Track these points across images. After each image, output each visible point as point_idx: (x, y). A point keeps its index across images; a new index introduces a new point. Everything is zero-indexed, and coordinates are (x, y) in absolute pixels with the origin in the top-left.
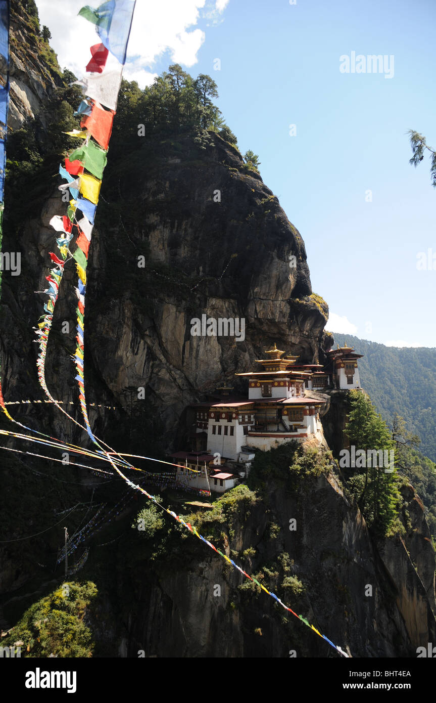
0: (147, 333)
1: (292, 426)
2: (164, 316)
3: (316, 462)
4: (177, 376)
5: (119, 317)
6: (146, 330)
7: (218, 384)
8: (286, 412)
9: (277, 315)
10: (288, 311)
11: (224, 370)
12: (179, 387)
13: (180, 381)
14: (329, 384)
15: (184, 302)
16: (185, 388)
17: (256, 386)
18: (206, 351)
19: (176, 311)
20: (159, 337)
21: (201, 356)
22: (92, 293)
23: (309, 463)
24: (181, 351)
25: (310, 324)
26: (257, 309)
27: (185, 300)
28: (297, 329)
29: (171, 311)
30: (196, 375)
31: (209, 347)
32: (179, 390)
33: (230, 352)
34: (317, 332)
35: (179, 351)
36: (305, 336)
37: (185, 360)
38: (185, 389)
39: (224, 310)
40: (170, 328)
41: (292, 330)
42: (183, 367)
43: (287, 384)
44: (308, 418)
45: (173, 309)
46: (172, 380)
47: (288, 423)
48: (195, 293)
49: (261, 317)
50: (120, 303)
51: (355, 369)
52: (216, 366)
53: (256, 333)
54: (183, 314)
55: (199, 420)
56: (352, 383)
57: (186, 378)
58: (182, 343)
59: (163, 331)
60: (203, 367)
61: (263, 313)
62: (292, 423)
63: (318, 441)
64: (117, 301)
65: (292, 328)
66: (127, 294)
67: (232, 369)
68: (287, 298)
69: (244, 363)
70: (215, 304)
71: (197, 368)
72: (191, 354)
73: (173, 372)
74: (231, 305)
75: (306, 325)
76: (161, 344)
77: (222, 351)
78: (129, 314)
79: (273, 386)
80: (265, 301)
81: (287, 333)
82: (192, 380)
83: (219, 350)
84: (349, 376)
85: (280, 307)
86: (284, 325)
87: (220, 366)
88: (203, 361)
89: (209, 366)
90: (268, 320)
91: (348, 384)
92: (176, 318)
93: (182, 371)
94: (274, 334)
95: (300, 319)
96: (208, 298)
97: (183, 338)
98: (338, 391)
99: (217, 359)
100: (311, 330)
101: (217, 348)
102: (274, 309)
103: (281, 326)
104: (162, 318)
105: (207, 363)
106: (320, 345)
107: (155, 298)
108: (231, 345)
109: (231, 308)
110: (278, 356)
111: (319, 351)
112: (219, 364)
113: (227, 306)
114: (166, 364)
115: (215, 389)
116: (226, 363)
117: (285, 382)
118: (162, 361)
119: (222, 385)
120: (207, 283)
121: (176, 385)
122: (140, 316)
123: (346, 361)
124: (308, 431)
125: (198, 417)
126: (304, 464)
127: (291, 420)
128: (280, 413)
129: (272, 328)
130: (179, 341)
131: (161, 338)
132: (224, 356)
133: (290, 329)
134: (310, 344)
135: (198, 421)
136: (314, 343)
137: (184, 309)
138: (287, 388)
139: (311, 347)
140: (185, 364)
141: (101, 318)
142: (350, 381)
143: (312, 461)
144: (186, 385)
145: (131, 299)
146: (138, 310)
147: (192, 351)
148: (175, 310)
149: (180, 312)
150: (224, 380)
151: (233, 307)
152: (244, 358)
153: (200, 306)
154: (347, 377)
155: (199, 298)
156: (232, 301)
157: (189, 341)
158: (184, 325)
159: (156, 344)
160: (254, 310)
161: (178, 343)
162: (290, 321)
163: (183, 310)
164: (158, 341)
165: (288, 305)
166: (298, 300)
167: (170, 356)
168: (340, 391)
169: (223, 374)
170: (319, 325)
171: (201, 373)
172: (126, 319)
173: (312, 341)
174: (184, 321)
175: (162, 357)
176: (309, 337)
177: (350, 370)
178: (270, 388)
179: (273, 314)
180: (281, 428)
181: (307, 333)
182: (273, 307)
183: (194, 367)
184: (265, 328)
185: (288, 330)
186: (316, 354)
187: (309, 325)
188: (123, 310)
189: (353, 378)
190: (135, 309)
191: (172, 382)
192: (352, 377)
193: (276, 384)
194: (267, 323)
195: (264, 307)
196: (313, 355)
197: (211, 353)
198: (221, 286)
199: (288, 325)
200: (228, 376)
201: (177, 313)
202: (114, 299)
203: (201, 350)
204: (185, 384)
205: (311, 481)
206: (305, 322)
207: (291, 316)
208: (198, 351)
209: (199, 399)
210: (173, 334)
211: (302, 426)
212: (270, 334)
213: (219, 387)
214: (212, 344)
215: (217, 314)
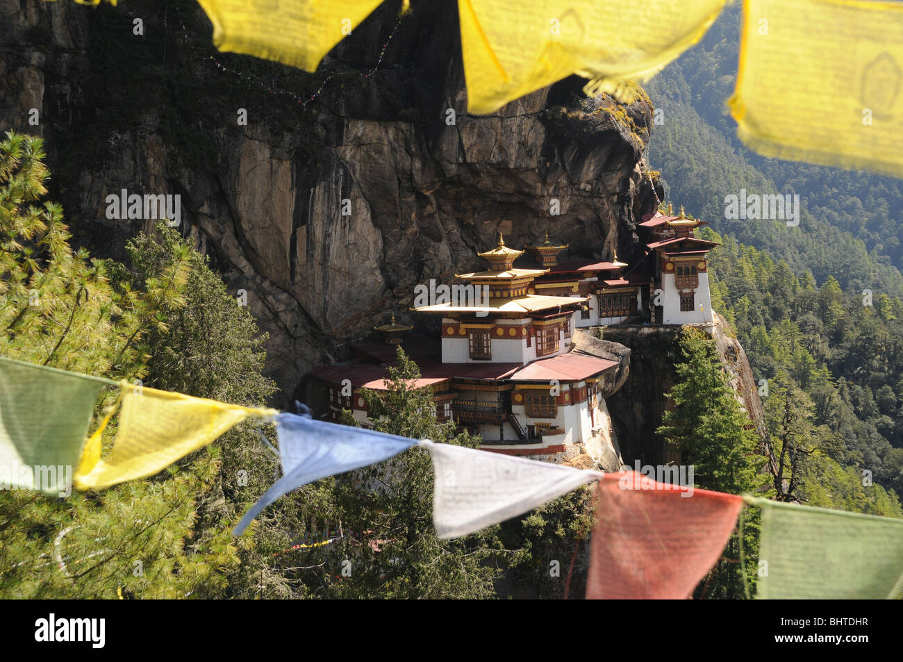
0: (205, 209)
1: (533, 427)
2: (242, 170)
3: (580, 509)
4: (282, 308)
5: (135, 174)
6: (203, 205)
7: (379, 317)
8: (519, 398)
9: (513, 152)
10: (540, 141)
11: (390, 285)
12: (288, 332)
13: (287, 318)
14: (640, 307)
15: (288, 137)
16: (301, 332)
17: (456, 335)
18: (346, 247)
19: (271, 158)
20: (235, 218)
21: (335, 259)
22: (61, 111)
23: (565, 510)
24: (288, 249)
25: (596, 166)
26: (465, 141)
27: (290, 130)
28: (563, 181)
29: (259, 156)
30: (326, 303)
31: (351, 237)
32: (287, 336)
33: (403, 245)
34: (615, 182)
35: (282, 250)
36: (584, 194)
37: (298, 269)
38: (298, 335)
39: (386, 149)
40: (259, 198)
41: (551, 185)
42: (294, 284)
43: (524, 332)
44: (566, 411)
45: (263, 154)
46: (271, 316)
47: (523, 421)
48: (314, 111)
49: (474, 161)
50: (135, 141)
51: (700, 275)
52: (370, 279)
53: (464, 194)
54: (287, 165)
55: (334, 406)
56: (693, 309)
57: (303, 311)
58: (288, 232)
59: (242, 202)
60: (339, 283)
61: (480, 152)
62: (532, 422)
63: (589, 458)
64: (127, 137)
65: (549, 180)
66: (150, 120)
67: (410, 282)
68: (537, 109)
69: (438, 267)
70: (363, 135)
71: (326, 285)
72: (310, 256)
73: (270, 298)
74: (401, 134)
75: (586, 167)
76: (239, 234)
77: (384, 242)
78: (157, 167)
79: (494, 335)
80: (482, 121)
81: (539, 192)
82: (315, 314)
83: (375, 243)
84: (686, 291)
85: (521, 131)
86: (530, 174)
87: (380, 279)
88: (339, 270)
89: (353, 280)
90: (491, 165)
91: (682, 310)
92: (272, 173)
93: (292, 295)
94: (509, 194)
95: (569, 157)
96: (346, 122)
97: (290, 221)
98: (655, 330)
99: (372, 263)
100: (598, 178)
101: (371, 239)
102: (504, 138)
103: (522, 176)
104: (238, 174)
105: (348, 273)
106: (622, 210)
107: (217, 127)
108: (403, 228)
109: (401, 143)
110: (509, 263)
111: (619, 229)
112: (377, 272)
113: (391, 136)
114: (253, 278)
115: (372, 329)
116: (394, 271)
117: (519, 328)
118: (243, 273)
119: (387, 321)
120: (342, 86)
121: (280, 327)
122: (185, 172)
123: (677, 259)
124: (568, 440)
125: (332, 398)
126: (555, 515)
127: (530, 414)
128: (507, 400)
129: (503, 181)
130: (280, 226)
131: (239, 220)
132: (390, 253)
133: (544, 183)
134: (596, 210)
135: (332, 407)
136: (608, 210)
137: (288, 152)
138: (524, 341)
139: (599, 217)
140: (298, 278)
141: (89, 178)
142: (687, 304)
143: (572, 506)
144: (304, 327)
145: (160, 132)
146: (180, 160)
147: (313, 249)
148: (267, 153)
149: (280, 160)
150: (391, 307)
151: (407, 142)
152: (436, 255)
153: (327, 142)
154: (681, 294)
155: (324, 125)
156: (403, 126)
157: (304, 227)
158: (292, 189)
159: (229, 232)
160: (456, 146)
161: (280, 233)
162: (545, 164)
163: (285, 156)
164: (232, 227)
165: (539, 125)
166: (564, 110)
167: (262, 261)
168: (662, 330)
169: (388, 293)
170: (619, 165)
171: (335, 296)
172: (153, 178)
173: (603, 204)
174: (290, 180)
175: (243, 263)
176: (593, 194)
177: (688, 276)
178: (487, 340)
179: (502, 150)
180: (509, 434)
181: (589, 187)
182: (502, 135)
183: (319, 284)
184: (486, 182)
185: (539, 185)
186: (612, 234)
187: (592, 168)
188: (144, 159)
189: (695, 296)
190: (171, 156)
191: (269, 321)
192: (693, 293)
193: (500, 332)
194: (489, 172)
195: (480, 135)
196: (605, 236)
197: (358, 251)
198: (375, 90)
199: (540, 174)
200: (402, 298)
201: (274, 162)
202: (119, 133)
203: (335, 246)
204: (300, 325)
205: (569, 549)
206: (583, 162)
207: (547, 152)
208: (326, 249)
209: (335, 355)
210: (267, 212)
211: (554, 428)
212: (497, 196)
213: (380, 324)
214: (358, 231)
215: (369, 156)
